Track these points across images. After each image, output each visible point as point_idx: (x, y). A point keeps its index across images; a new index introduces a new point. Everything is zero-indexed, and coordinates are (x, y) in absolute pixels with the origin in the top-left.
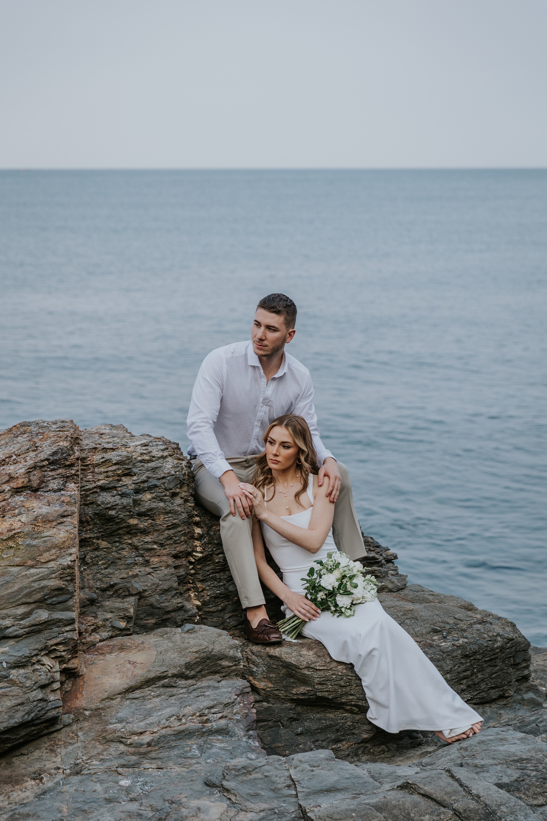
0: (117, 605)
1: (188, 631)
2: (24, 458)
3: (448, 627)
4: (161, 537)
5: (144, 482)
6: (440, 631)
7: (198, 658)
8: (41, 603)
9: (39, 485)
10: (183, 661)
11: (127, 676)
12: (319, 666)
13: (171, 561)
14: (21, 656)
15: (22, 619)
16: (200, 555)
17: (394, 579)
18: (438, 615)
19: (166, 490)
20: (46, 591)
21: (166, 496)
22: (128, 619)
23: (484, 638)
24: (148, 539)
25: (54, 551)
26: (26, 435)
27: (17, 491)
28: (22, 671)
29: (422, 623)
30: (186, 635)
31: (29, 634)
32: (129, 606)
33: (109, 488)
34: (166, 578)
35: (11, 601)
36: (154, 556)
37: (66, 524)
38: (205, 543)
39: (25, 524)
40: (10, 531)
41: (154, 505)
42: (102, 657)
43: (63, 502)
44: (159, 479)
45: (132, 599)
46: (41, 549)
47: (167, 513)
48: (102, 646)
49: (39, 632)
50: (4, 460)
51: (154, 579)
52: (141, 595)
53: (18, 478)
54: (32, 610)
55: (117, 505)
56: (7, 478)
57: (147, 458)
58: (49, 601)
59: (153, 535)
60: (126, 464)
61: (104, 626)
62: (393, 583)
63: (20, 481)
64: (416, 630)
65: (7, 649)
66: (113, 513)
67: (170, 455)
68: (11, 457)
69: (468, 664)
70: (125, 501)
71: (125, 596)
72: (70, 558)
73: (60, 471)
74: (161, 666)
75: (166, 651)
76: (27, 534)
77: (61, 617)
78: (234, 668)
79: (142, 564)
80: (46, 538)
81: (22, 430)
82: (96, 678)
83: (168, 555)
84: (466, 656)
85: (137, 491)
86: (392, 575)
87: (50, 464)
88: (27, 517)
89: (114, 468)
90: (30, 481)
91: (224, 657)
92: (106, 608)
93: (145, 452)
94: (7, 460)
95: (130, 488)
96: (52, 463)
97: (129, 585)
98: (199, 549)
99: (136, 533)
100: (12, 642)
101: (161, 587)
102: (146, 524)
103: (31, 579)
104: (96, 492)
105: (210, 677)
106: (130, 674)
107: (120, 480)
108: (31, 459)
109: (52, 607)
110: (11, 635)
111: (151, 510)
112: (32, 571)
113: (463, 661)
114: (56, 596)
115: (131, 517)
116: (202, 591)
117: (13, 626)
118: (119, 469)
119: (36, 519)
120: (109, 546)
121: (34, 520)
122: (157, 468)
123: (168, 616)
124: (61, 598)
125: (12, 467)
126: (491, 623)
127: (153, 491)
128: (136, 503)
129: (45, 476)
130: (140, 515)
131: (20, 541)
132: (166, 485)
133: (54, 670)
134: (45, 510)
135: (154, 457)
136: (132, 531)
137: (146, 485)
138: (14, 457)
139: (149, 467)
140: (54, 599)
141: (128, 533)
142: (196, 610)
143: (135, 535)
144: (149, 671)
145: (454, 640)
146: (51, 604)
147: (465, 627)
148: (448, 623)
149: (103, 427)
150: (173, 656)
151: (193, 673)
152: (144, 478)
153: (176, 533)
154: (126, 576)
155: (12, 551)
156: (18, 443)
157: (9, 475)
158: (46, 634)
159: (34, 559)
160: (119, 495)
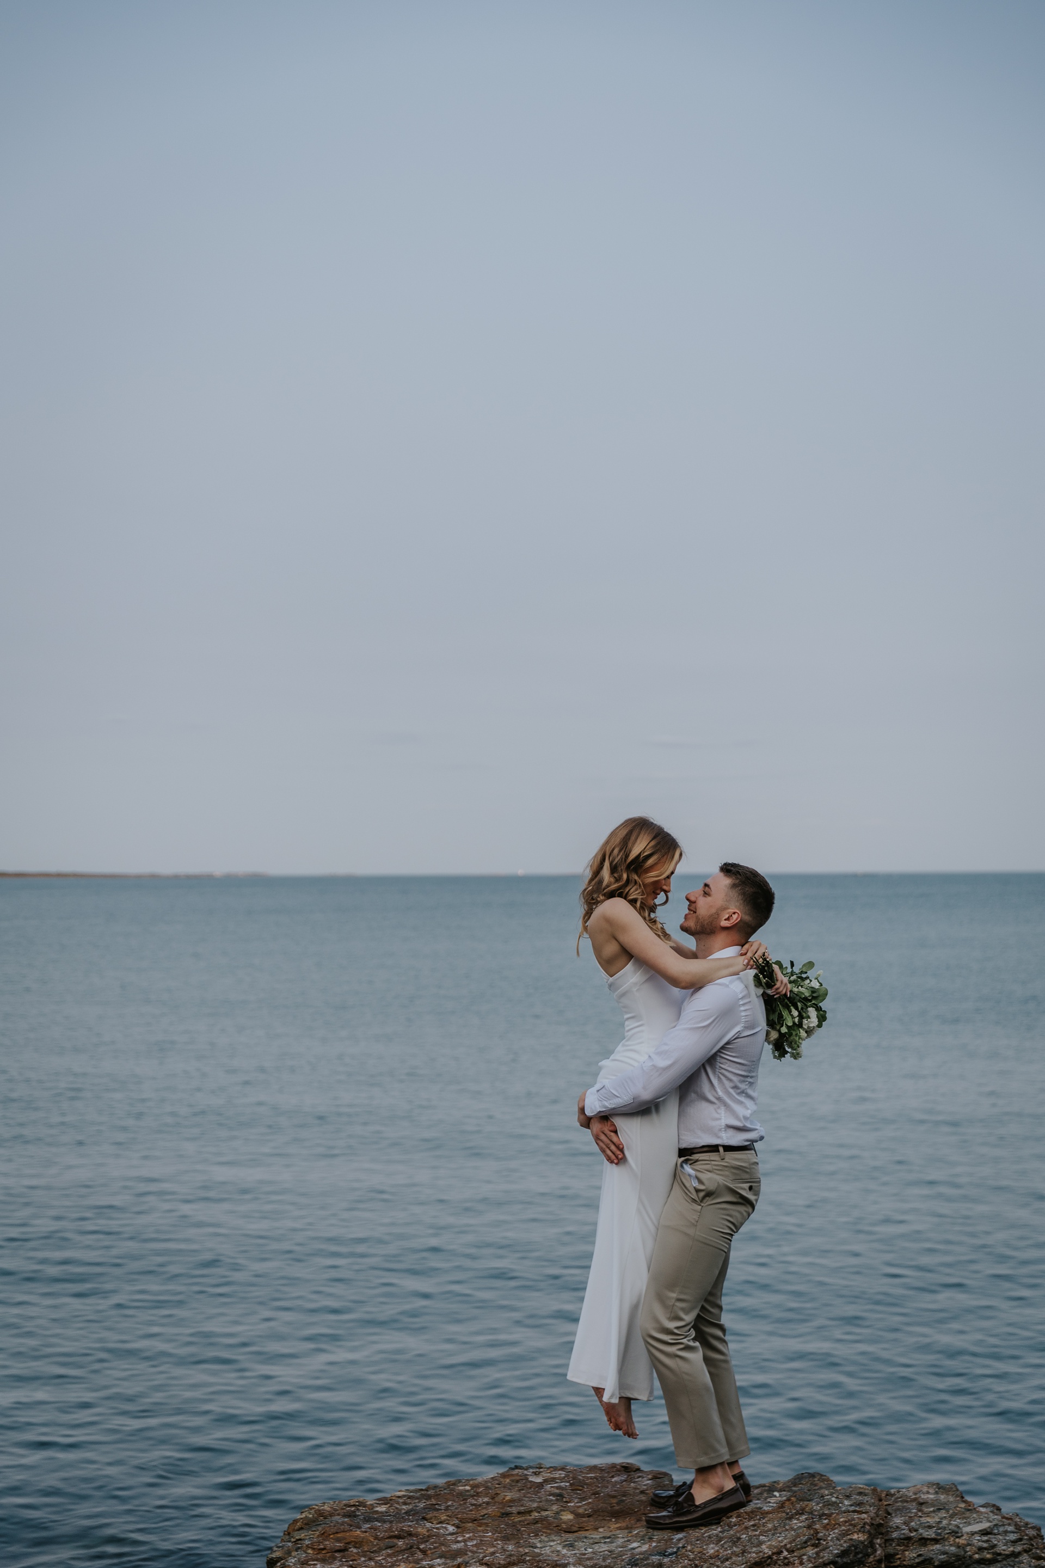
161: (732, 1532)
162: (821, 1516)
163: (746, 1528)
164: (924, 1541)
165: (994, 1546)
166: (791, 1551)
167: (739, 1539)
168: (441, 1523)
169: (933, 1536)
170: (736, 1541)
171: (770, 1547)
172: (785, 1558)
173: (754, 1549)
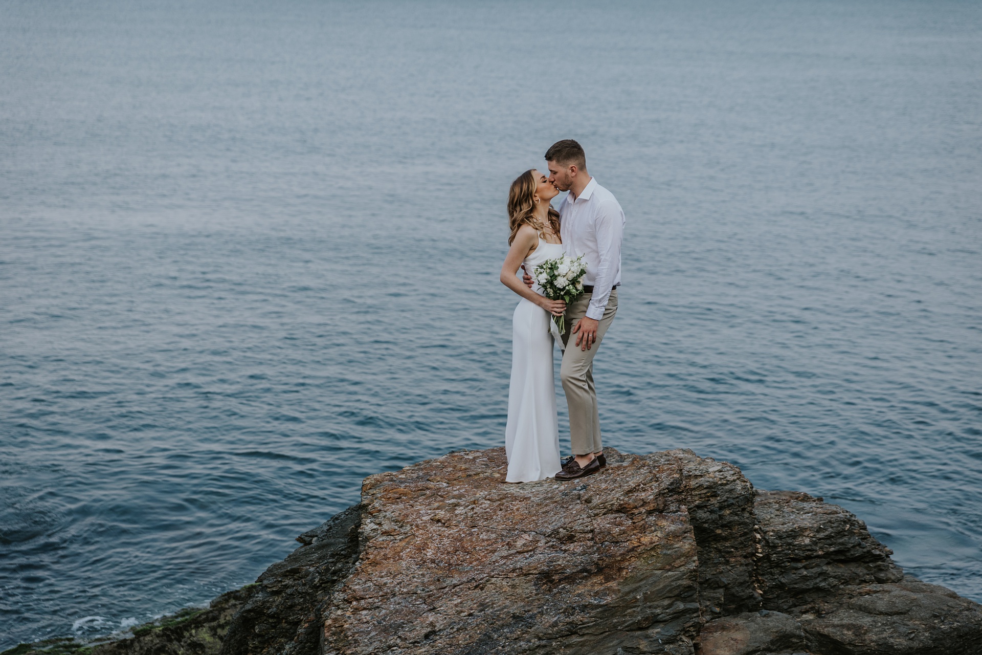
0: (712, 595)
1: (765, 616)
2: (650, 487)
3: (944, 613)
4: (736, 543)
5: (725, 501)
6: (938, 616)
7: (777, 636)
8: (679, 597)
9: (664, 507)
10: (768, 639)
11: (733, 650)
12: (858, 643)
13: (743, 561)
14: (670, 636)
15: (667, 609)
16: (761, 555)
17: (894, 571)
18: (935, 603)
19: (739, 506)
20: (681, 588)
21: (739, 511)
22: (719, 605)
23: (972, 622)
24: (727, 544)
25: (683, 559)
26: (646, 468)
27: (650, 513)
28: (671, 646)
29: (924, 610)
30: (764, 619)
31: (673, 619)
32: (720, 596)
33: (702, 507)
34: (742, 574)
35: (659, 595)
36: (732, 557)
37: (687, 538)
38: (763, 546)
39: (661, 539)
40: (651, 543)
41: (732, 519)
42: (711, 635)
43: (682, 521)
44: (734, 499)
45: (721, 590)
46: (674, 557)
47: (740, 524)
48: (709, 626)
49: (678, 618)
50: (634, 488)
51: (733, 574)
52: (726, 587)
53: (649, 502)
54: (673, 602)
55: (709, 520)
56: (642, 503)
57: (725, 482)
58: (683, 596)
59: (731, 541)
60: (713, 488)
61: (706, 611)
62: (894, 575)
63: (652, 505)
64: (921, 615)
65: (659, 630)
66: (706, 525)
67: (738, 479)
68: (639, 485)
69: (962, 643)
70: (714, 516)
71: (715, 588)
72: (694, 564)
73: (675, 496)
74: (755, 642)
75: (756, 631)
76: (663, 546)
77: (691, 607)
78: (800, 644)
79: (724, 563)
80: (676, 549)
81: (641, 463)
82: (711, 651)
83: (741, 556)
84: (960, 637)
85: (721, 508)
86: (892, 568)
87: (669, 491)
88: (662, 533)
89: (705, 491)
90: (658, 505)
91: (794, 636)
92: (705, 597)
93: (722, 477)
94: (637, 488)
95: (716, 506)
96: (670, 491)
97: (718, 579)
98: (760, 551)
99: (719, 540)
100: (662, 625)
101: (739, 581)
102: (726, 533)
103: (670, 580)
104: (695, 510)
105: (785, 651)
106: (735, 647)
107: (709, 500)
108: (655, 488)
109: (684, 600)
110: (661, 620)
111: (730, 522)
112: (670, 573)
113: (958, 640)
114: (687, 592)
115: (717, 528)
116: (763, 583)
117: (662, 613)
118: (708, 492)
119: (668, 535)
120: (702, 550)
121: (667, 536)
122: (732, 490)
123: (743, 603)
124: (690, 593)
125: (643, 494)
126: (975, 610)
127: (730, 508)
128: (721, 517)
129: (666, 501)
130: (723, 526)
131: (659, 551)
132: (739, 503)
133: (689, 645)
134: (673, 528)
135: (729, 481)
136: (718, 538)
137: (726, 504)
138: (642, 486)
139: (726, 489)
140: (686, 594)
141: (714, 540)
142: (760, 598)
143: (719, 541)
144: (748, 646)
145: (950, 624)
146: (684, 597)
147: (956, 613)
148: (943, 610)
149: (678, 452)
150: (761, 635)
151: (775, 647)
152: (724, 498)
153: (746, 539)
154: (715, 573)
155: (654, 558)
156: (642, 474)
157: (643, 500)
158: (682, 619)
159: (670, 564)
160: (709, 511)
161: (611, 477)
162: (654, 467)
163: (618, 475)
164: (696, 477)
165: (726, 477)
166: (645, 484)
167: (616, 480)
168: (438, 482)
169: (700, 474)
170: (615, 481)
171: (633, 483)
172: (642, 488)
173: (626, 485)
